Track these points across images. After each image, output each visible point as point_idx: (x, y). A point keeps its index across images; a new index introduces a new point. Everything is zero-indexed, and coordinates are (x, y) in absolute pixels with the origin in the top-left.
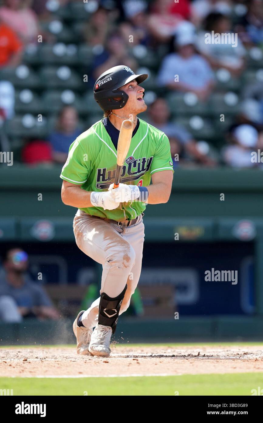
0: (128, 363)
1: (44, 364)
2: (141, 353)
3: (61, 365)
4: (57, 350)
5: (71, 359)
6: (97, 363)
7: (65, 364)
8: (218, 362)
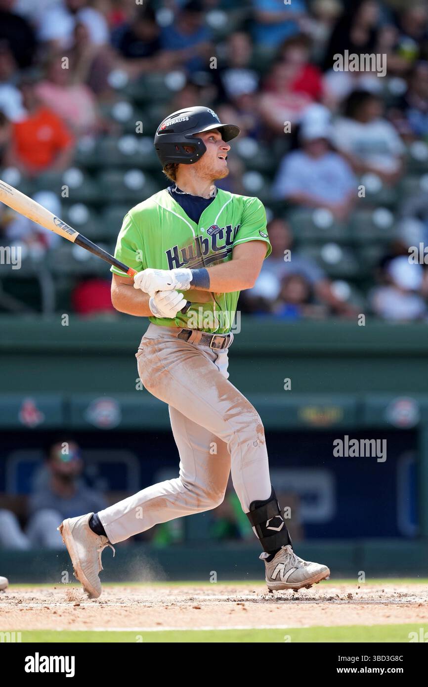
0: (229, 609)
1: (105, 611)
2: (250, 595)
3: (130, 612)
4: (125, 589)
5: (144, 604)
6: (184, 610)
7: (137, 610)
8: (363, 607)
